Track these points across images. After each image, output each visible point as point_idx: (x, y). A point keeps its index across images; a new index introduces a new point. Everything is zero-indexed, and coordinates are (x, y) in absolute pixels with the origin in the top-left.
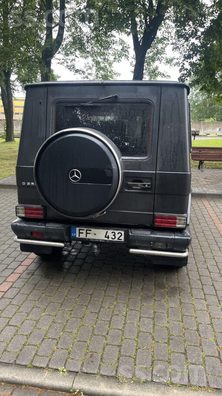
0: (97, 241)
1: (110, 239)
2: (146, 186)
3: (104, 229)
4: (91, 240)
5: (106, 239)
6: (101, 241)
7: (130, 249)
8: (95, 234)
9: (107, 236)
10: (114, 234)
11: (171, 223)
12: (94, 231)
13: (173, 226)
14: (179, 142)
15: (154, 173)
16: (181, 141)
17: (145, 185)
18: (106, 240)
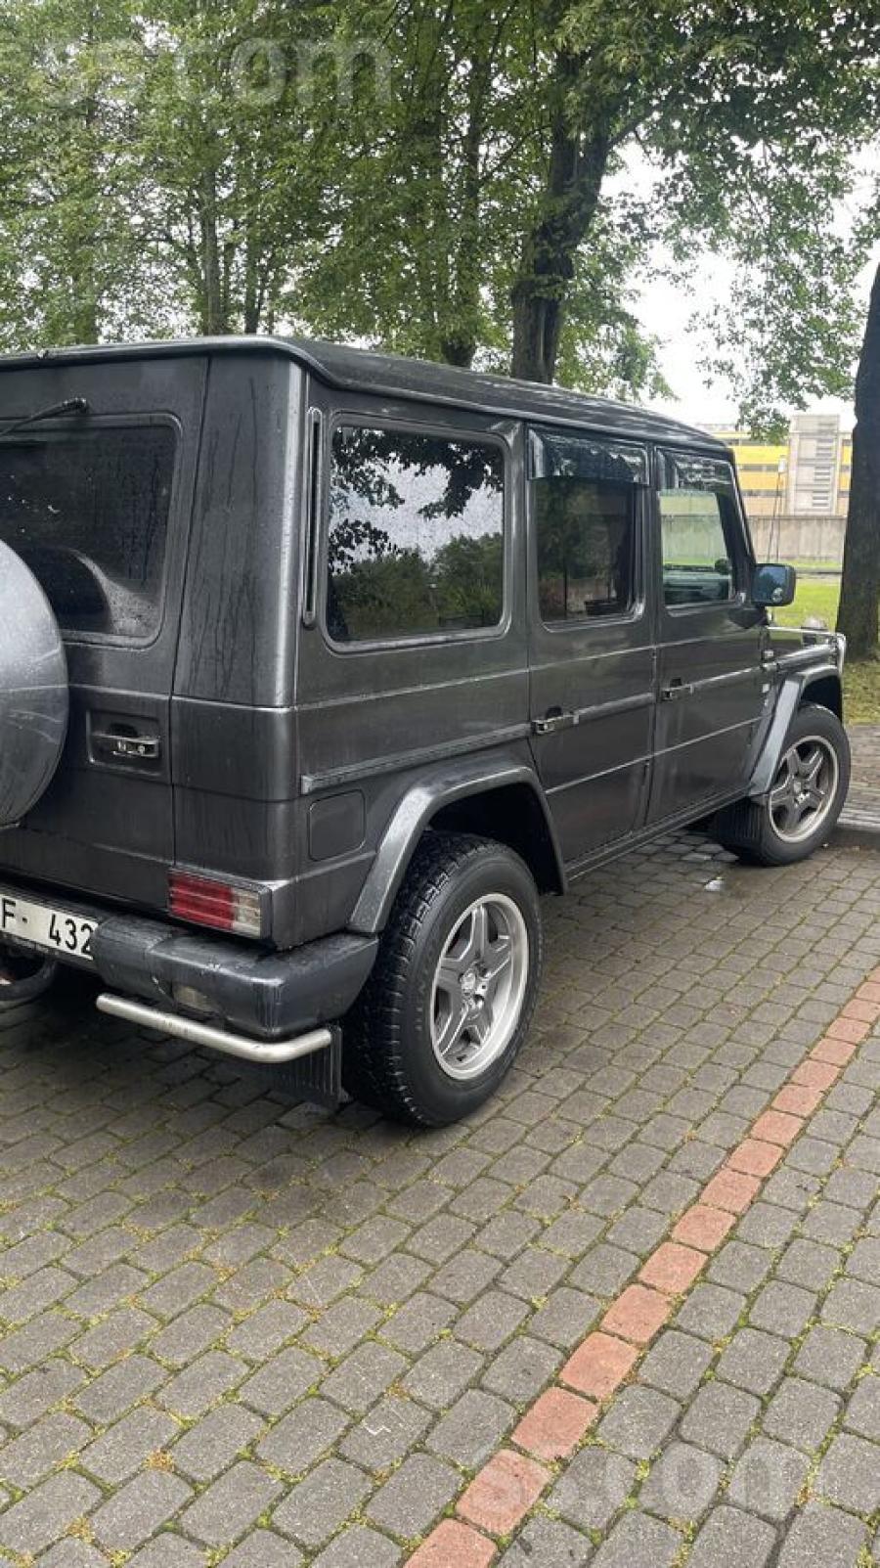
0: (30, 946)
1: (63, 947)
2: (142, 749)
3: (45, 903)
4: (17, 940)
5: (52, 943)
6: (39, 948)
7: (101, 992)
8: (24, 920)
9: (54, 933)
10: (71, 927)
11: (213, 910)
12: (23, 906)
13: (221, 925)
14: (246, 577)
15: (165, 702)
16: (251, 576)
17: (136, 746)
18: (52, 950)
